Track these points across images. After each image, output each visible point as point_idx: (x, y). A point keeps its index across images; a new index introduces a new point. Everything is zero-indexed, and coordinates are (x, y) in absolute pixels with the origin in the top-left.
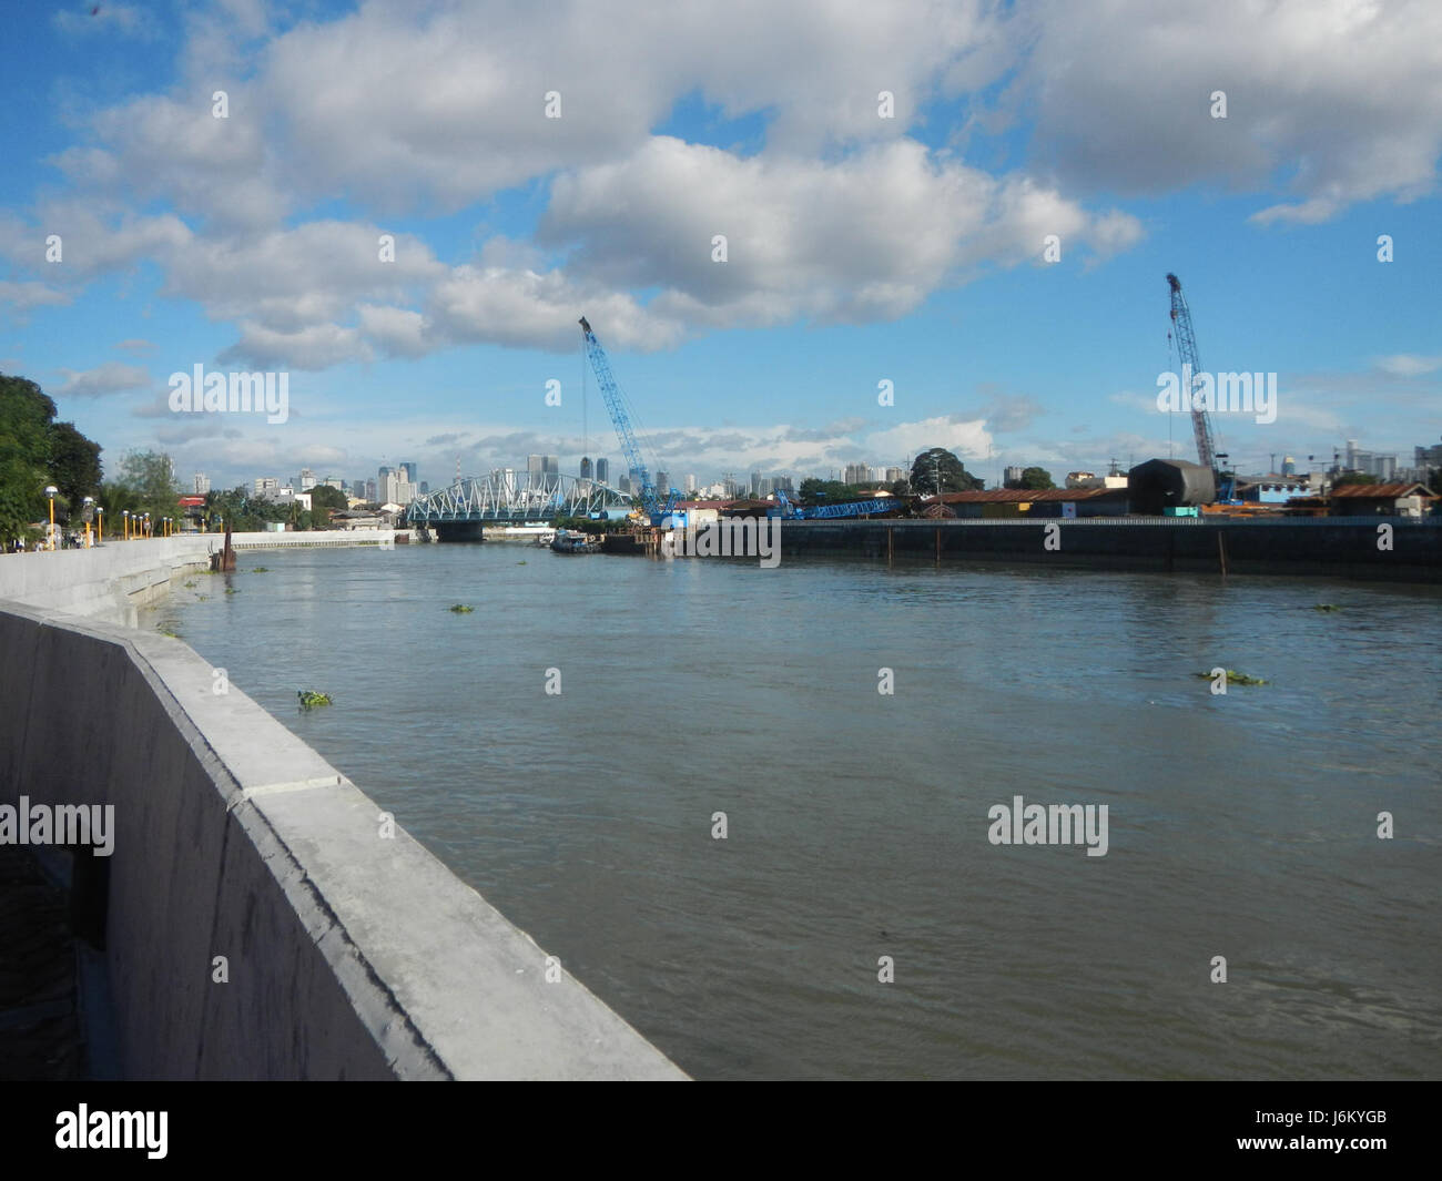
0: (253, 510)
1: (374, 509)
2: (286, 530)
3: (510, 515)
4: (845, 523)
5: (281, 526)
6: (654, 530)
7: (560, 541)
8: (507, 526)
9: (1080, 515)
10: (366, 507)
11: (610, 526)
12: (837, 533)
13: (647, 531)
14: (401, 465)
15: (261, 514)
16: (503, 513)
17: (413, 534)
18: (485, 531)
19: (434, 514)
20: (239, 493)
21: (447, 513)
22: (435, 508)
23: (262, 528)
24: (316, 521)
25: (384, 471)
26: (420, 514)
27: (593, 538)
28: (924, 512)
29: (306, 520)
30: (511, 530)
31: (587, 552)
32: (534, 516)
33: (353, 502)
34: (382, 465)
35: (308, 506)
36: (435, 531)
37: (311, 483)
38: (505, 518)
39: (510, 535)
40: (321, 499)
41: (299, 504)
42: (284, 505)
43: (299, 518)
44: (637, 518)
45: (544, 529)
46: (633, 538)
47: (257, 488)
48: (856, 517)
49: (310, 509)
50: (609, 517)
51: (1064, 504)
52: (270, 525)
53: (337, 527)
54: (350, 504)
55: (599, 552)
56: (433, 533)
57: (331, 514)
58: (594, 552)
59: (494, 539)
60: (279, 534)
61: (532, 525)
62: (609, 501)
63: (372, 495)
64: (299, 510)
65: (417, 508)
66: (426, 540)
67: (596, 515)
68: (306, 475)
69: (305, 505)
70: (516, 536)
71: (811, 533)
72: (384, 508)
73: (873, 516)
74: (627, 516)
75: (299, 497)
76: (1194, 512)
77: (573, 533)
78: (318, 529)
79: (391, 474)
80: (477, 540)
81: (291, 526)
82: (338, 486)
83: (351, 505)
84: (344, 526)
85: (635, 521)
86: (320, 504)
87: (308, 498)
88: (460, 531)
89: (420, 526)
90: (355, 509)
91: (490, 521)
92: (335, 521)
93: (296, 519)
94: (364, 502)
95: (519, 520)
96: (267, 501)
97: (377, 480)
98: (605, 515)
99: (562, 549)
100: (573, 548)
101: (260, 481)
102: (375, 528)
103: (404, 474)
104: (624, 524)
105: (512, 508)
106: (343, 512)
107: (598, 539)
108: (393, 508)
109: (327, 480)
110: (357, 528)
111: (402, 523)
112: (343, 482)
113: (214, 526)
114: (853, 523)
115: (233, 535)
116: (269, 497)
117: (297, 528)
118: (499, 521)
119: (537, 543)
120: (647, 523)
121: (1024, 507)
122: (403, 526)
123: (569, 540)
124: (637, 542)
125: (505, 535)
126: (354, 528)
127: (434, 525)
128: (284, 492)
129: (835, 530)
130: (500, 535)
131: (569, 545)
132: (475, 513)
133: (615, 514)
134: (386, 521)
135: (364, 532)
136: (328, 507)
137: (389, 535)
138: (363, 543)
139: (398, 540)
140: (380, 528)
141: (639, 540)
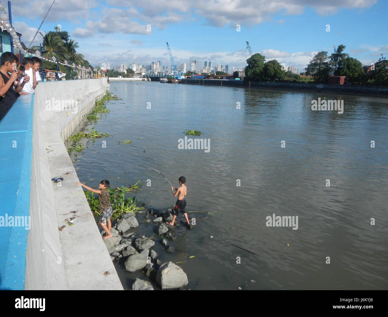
1: (140, 74)
2: (122, 77)
5: (121, 77)
10: (138, 74)
15: (117, 74)
16: (165, 75)
17: (146, 79)
18: (161, 79)
19: (150, 75)
20: (113, 70)
21: (152, 75)
23: (117, 77)
24: (128, 76)
26: (147, 75)
28: (209, 78)
35: (126, 73)
38: (163, 77)
40: (129, 71)
42: (121, 72)
43: (124, 75)
47: (116, 69)
51: (224, 77)
52: (119, 76)
53: (131, 77)
54: (135, 73)
56: (150, 79)
57: (131, 74)
60: (120, 78)
66: (149, 80)
75: (124, 71)
76: (239, 79)
78: (128, 78)
79: (155, 64)
80: (159, 81)
81: (123, 77)
84: (133, 77)
87: (126, 72)
88: (155, 79)
89: (148, 78)
92: (131, 76)
94: (139, 72)
102: (139, 78)
106: (133, 74)
108: (143, 74)
111: (144, 77)
115: (109, 78)
116: (119, 71)
117: (124, 77)
128: (122, 70)
132: (160, 75)
134: (141, 76)
135: (136, 78)
136: (130, 73)
137: (141, 79)
138: (136, 80)
139: (143, 80)
140: (140, 78)
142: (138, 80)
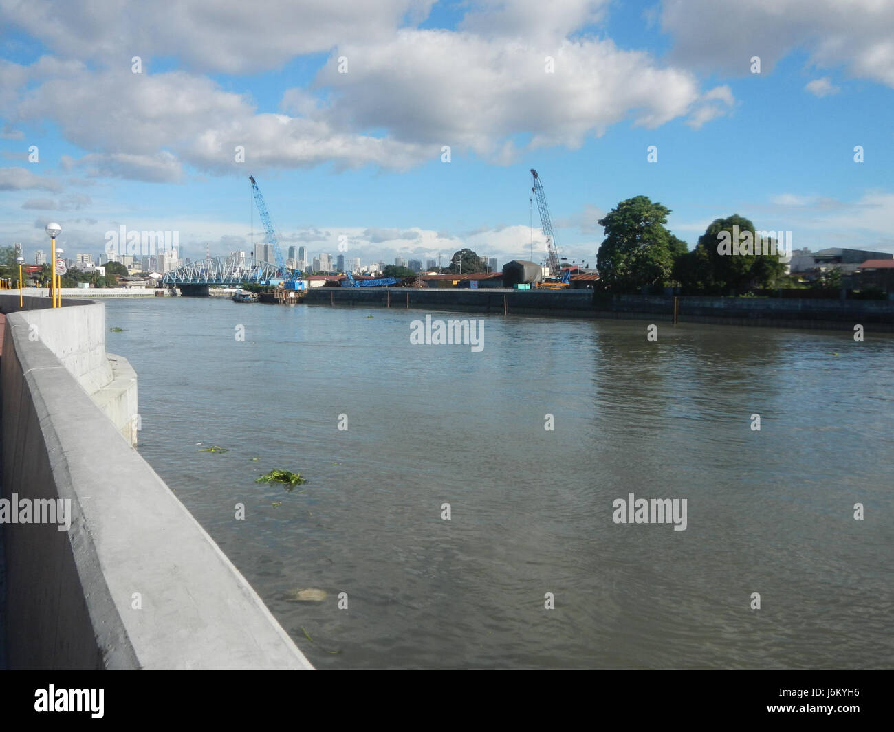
0: (70, 275)
1: (144, 276)
2: (90, 287)
3: (223, 282)
4: (375, 289)
5: (87, 285)
6: (285, 291)
9: (479, 287)
10: (140, 275)
11: (267, 289)
12: (370, 294)
13: (281, 291)
15: (75, 278)
16: (218, 280)
17: (166, 291)
18: (211, 290)
19: (178, 280)
21: (186, 280)
22: (180, 276)
23: (75, 286)
24: (109, 283)
26: (170, 280)
27: (256, 295)
28: (413, 285)
29: (101, 281)
33: (133, 271)
36: (179, 289)
37: (113, 259)
38: (218, 284)
39: (226, 293)
40: (112, 270)
41: (98, 272)
42: (89, 273)
43: (97, 281)
46: (273, 295)
48: (380, 286)
49: (104, 275)
50: (270, 284)
51: (472, 282)
52: (80, 284)
53: (120, 286)
54: (130, 273)
56: (178, 291)
57: (118, 278)
58: (255, 302)
59: (216, 295)
60: (85, 289)
63: (153, 266)
64: (97, 276)
65: (169, 277)
66: (174, 294)
67: (264, 283)
69: (101, 273)
70: (230, 293)
71: (360, 294)
72: (150, 275)
73: (390, 286)
74: (278, 283)
75: (97, 268)
76: (528, 287)
77: (246, 292)
78: (110, 287)
80: (205, 294)
81: (93, 285)
82: (127, 262)
83: (132, 273)
84: (125, 286)
86: (111, 272)
87: (102, 270)
88: (195, 289)
89: (171, 286)
90: (133, 275)
91: (214, 285)
92: (119, 283)
93: (96, 281)
94: (140, 271)
95: (229, 283)
96: (78, 270)
98: (268, 283)
99: (237, 299)
100: (244, 300)
101: (79, 256)
102: (144, 287)
103: (175, 254)
104: (273, 288)
106: (128, 278)
107: (258, 295)
108: (156, 276)
110: (133, 287)
111: (160, 284)
112: (134, 260)
114: (378, 289)
116: (80, 268)
117: (97, 286)
120: (284, 287)
121: (455, 283)
122: (160, 287)
123: (242, 295)
124: (274, 297)
125: (223, 293)
126: (131, 287)
127: (179, 286)
128: (89, 265)
129: (369, 292)
130: (220, 293)
131: (241, 298)
133: (274, 282)
134: (150, 283)
135: (137, 289)
136: (116, 274)
137: (152, 291)
138: (136, 295)
139: (157, 294)
140: (147, 287)
141: (277, 295)
142: (143, 295)
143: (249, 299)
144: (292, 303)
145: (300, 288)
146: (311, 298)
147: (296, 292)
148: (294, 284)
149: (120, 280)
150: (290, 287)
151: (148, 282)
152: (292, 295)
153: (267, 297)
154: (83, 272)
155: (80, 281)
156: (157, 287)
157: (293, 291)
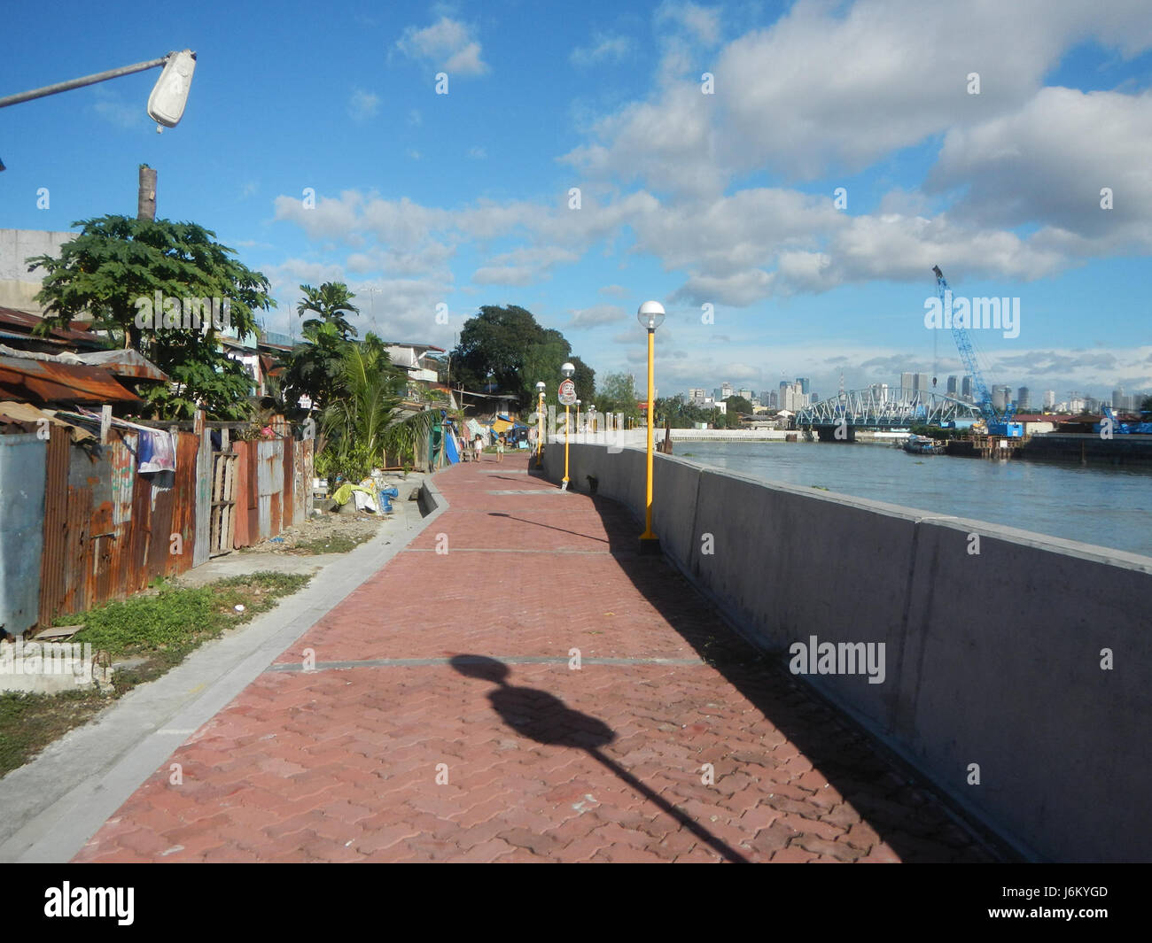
0: (686, 413)
1: (772, 414)
2: (708, 428)
3: (877, 422)
5: (705, 425)
6: (990, 437)
7: (911, 444)
8: (875, 431)
10: (766, 413)
11: (956, 433)
13: (984, 438)
14: (797, 380)
15: (691, 416)
16: (871, 420)
17: (800, 434)
18: (857, 434)
19: (816, 419)
20: (676, 401)
21: (826, 419)
22: (818, 415)
23: (691, 426)
24: (729, 423)
25: (784, 384)
26: (805, 419)
27: (939, 443)
29: (722, 420)
30: (878, 434)
31: (934, 454)
32: (896, 424)
33: (757, 408)
34: (783, 380)
35: (724, 411)
36: (817, 433)
37: (728, 393)
38: (870, 424)
39: (878, 438)
40: (734, 406)
41: (718, 409)
42: (707, 409)
44: (979, 428)
45: (903, 434)
46: (972, 444)
47: (690, 396)
49: (725, 413)
50: (957, 426)
52: (697, 424)
53: (744, 427)
55: (943, 454)
56: (815, 434)
57: (740, 417)
58: (939, 454)
59: (863, 440)
60: (703, 431)
61: (897, 430)
62: (960, 414)
63: (774, 403)
64: (717, 414)
65: (804, 415)
66: (810, 439)
67: (945, 424)
68: (726, 387)
69: (722, 409)
70: (883, 439)
72: (779, 414)
74: (972, 426)
75: (718, 404)
77: (922, 438)
78: (730, 428)
79: (789, 387)
80: (850, 441)
81: (711, 425)
82: (747, 396)
83: (755, 411)
84: (749, 426)
85: (977, 430)
86: (733, 409)
87: (723, 405)
89: (806, 429)
90: (758, 414)
91: (862, 428)
92: (742, 423)
93: (716, 421)
94: (765, 408)
95: (885, 425)
96: (696, 407)
97: (778, 392)
98: (952, 425)
99: (911, 449)
100: (921, 450)
101: (692, 391)
102: (772, 429)
103: (799, 387)
104: (966, 433)
105: (878, 416)
106: (749, 416)
107: (944, 443)
108: (785, 413)
109: (741, 391)
110: (758, 428)
111: (792, 425)
112: (752, 392)
113: (660, 423)
115: (671, 430)
116: (697, 404)
117: (716, 427)
118: (868, 426)
119: (896, 445)
120: (986, 432)
122: (793, 428)
123: (919, 443)
124: (975, 447)
125: (873, 438)
126: (756, 428)
127: (816, 428)
128: (707, 400)
130: (870, 438)
131: (918, 447)
132: (848, 419)
133: (961, 424)
134: (780, 424)
135: (764, 432)
136: (739, 412)
137: (782, 434)
138: (763, 439)
139: (788, 438)
140: (775, 429)
141: (977, 446)
142: (771, 440)
143: (931, 449)
144: (1002, 458)
145: (1015, 433)
146: (1034, 451)
147: (1010, 439)
148: (1005, 427)
149: (744, 420)
150: (999, 432)
151: (777, 422)
152: (1004, 444)
153: (961, 447)
154: (701, 409)
155: (697, 420)
156: (788, 430)
157: (1006, 438)
